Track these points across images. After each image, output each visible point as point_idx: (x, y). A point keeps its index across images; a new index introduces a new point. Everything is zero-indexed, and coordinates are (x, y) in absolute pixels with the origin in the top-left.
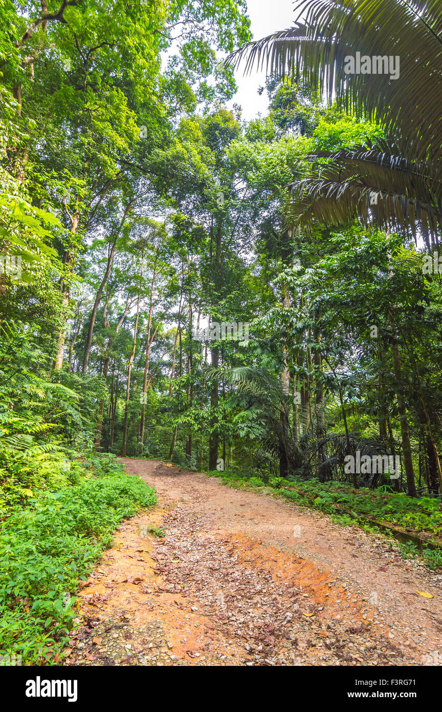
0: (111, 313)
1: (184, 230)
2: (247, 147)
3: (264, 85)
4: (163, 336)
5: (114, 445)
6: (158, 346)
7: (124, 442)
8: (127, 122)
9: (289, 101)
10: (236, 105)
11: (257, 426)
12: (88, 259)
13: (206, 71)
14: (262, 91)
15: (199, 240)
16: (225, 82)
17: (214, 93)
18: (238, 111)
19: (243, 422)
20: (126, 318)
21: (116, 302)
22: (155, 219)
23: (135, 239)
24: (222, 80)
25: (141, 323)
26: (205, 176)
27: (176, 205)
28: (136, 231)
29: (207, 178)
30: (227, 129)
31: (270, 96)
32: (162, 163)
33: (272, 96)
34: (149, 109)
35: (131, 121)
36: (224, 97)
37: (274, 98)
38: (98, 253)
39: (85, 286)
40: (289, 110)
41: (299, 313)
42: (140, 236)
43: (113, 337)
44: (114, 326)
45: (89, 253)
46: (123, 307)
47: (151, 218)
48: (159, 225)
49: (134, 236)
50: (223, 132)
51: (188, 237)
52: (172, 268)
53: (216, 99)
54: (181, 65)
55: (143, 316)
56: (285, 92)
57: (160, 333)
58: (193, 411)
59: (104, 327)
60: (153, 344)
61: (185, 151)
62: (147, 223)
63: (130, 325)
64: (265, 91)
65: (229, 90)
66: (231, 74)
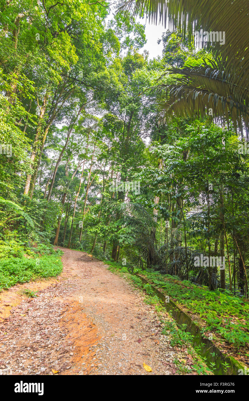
0: (70, 168)
1: (110, 122)
2: (145, 73)
3: (161, 38)
4: (98, 183)
5: (65, 242)
6: (95, 189)
7: (69, 240)
8: (70, 51)
9: (174, 48)
10: (146, 51)
11: (131, 237)
12: (60, 137)
13: (129, 29)
14: (160, 42)
15: (118, 129)
16: (140, 36)
17: (133, 44)
18: (146, 54)
19: (122, 234)
20: (78, 172)
21: (73, 162)
22: (97, 116)
23: (86, 127)
24: (138, 35)
25: (87, 175)
26: (120, 89)
27: (108, 108)
28: (86, 123)
29: (121, 91)
30: (137, 63)
31: (164, 45)
32: (95, 80)
33: (165, 45)
34: (91, 48)
35: (72, 51)
36: (139, 46)
37: (166, 46)
38: (65, 134)
39: (57, 152)
40: (174, 53)
41: (161, 172)
42: (88, 125)
43: (70, 181)
44: (70, 175)
45: (60, 134)
46: (77, 165)
47: (94, 115)
48: (99, 120)
49: (85, 125)
50: (134, 65)
51: (112, 127)
52: (106, 145)
53: (134, 47)
54: (115, 26)
55: (88, 171)
56: (172, 42)
57: (97, 181)
58: (100, 226)
59: (65, 175)
60: (93, 187)
61: (109, 74)
62: (92, 118)
63: (80, 175)
64: (162, 42)
65: (142, 41)
66: (143, 32)
